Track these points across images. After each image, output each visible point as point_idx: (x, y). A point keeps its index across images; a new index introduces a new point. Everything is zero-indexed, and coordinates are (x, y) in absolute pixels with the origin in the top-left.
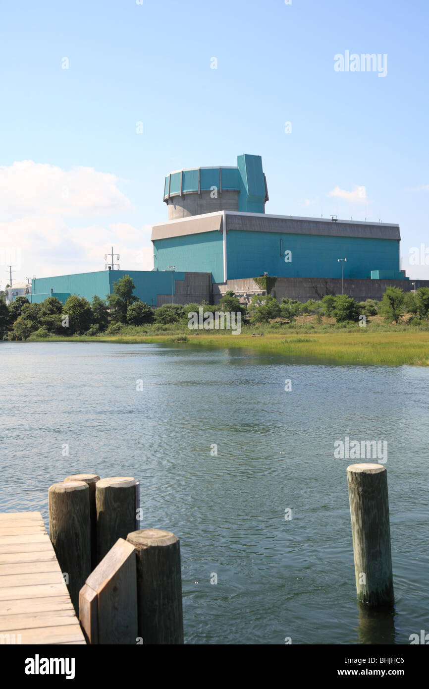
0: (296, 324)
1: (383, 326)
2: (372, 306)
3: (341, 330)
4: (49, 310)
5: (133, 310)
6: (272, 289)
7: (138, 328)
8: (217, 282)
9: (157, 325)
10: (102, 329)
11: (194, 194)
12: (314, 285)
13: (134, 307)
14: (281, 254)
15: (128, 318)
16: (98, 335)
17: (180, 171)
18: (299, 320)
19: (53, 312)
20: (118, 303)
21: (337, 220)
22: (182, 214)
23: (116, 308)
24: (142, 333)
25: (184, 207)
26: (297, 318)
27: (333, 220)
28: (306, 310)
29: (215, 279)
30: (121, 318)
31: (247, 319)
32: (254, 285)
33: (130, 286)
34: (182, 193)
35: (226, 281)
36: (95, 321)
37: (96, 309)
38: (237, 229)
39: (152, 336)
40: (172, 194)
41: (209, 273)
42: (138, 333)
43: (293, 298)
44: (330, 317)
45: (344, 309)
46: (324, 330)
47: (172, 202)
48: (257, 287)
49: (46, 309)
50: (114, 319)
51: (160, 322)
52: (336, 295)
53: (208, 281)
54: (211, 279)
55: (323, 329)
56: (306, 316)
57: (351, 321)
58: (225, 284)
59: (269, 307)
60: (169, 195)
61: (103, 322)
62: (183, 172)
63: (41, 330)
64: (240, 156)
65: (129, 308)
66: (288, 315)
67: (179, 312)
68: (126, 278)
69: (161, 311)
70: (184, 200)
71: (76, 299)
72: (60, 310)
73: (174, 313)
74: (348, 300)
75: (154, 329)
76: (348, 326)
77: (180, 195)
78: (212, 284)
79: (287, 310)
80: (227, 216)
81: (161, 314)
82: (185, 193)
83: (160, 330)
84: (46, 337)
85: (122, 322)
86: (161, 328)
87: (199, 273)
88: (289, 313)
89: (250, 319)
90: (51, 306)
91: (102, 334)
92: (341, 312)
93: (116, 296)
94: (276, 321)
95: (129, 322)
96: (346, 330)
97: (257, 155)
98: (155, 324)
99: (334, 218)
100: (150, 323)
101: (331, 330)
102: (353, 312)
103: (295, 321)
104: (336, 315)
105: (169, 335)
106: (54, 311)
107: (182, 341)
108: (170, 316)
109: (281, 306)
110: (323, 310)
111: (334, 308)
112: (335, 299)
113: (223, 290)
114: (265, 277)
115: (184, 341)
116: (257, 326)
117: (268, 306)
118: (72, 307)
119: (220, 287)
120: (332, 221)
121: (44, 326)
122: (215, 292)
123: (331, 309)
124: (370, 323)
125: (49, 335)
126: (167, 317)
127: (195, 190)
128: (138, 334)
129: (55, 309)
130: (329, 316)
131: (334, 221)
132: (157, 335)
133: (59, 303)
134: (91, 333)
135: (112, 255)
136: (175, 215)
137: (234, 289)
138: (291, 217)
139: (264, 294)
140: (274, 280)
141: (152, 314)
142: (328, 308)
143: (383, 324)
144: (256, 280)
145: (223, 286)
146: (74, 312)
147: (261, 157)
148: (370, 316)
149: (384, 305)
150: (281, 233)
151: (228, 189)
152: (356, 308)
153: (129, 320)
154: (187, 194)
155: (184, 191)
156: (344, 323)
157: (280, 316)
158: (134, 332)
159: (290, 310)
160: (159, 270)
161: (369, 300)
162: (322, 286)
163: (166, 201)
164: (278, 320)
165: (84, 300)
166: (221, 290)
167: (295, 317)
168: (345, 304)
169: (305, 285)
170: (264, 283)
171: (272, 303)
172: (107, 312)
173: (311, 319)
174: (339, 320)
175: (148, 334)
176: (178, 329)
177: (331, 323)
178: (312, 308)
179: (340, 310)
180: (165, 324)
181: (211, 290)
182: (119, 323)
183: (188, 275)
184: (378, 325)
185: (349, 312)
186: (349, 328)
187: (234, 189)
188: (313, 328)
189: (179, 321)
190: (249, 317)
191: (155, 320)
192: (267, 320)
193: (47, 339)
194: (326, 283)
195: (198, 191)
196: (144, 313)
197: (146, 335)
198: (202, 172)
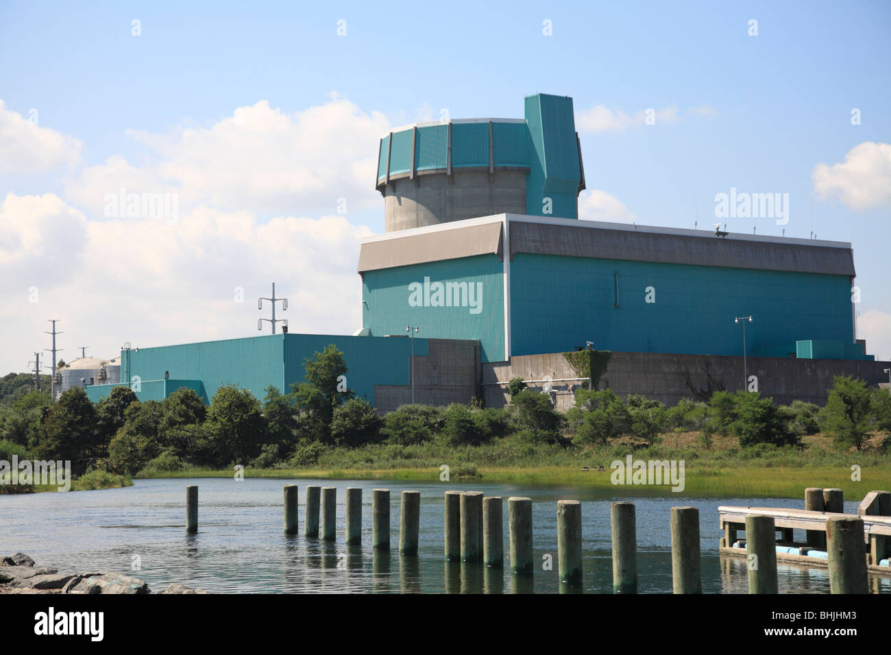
0: (662, 449)
1: (832, 455)
2: (808, 416)
3: (752, 461)
4: (180, 416)
5: (345, 416)
6: (602, 377)
7: (354, 453)
8: (491, 359)
9: (391, 447)
10: (284, 454)
11: (438, 175)
12: (683, 370)
13: (347, 410)
14: (616, 304)
15: (334, 432)
16: (277, 465)
17: (411, 127)
18: (668, 440)
19: (189, 420)
20: (315, 403)
21: (726, 234)
22: (414, 216)
23: (311, 412)
24: (363, 463)
25: (418, 200)
26: (664, 436)
27: (719, 233)
28: (679, 421)
29: (487, 355)
30: (321, 432)
31: (566, 436)
32: (565, 368)
33: (337, 366)
34: (415, 172)
35: (509, 358)
36: (270, 439)
37: (272, 415)
38: (532, 252)
39: (385, 469)
40: (395, 175)
41: (474, 342)
42: (355, 462)
43: (648, 395)
44: (725, 436)
45: (756, 420)
46: (719, 461)
47: (394, 191)
48: (572, 372)
49: (174, 412)
50: (305, 433)
51: (396, 442)
52: (738, 392)
53: (473, 356)
54: (478, 353)
55: (717, 459)
56: (680, 432)
57: (769, 445)
58: (508, 363)
59: (609, 414)
60: (388, 177)
61: (284, 441)
62: (416, 128)
63: (166, 456)
64: (530, 98)
65: (337, 411)
66: (646, 430)
67: (433, 421)
68: (332, 352)
69: (398, 419)
70: (419, 186)
71: (234, 392)
72: (201, 415)
73: (423, 423)
74: (762, 402)
75: (386, 456)
76: (764, 454)
77: (411, 177)
78: (482, 364)
79: (643, 419)
80: (512, 224)
81: (398, 424)
82: (419, 174)
83: (399, 458)
84: (176, 469)
85: (323, 441)
86: (401, 452)
87: (455, 341)
88: (649, 425)
89: (570, 436)
90: (184, 407)
91: (285, 464)
92: (749, 426)
93: (311, 387)
94: (621, 442)
95: (337, 440)
96: (762, 461)
97: (564, 95)
98: (386, 444)
99: (720, 230)
100: (376, 442)
101: (731, 461)
102: (773, 427)
103: (660, 441)
104: (739, 431)
105: (417, 467)
106: (190, 417)
107: (467, 476)
108: (415, 428)
109: (632, 411)
110: (713, 422)
111: (735, 417)
112: (736, 399)
113: (504, 377)
114: (587, 351)
115: (471, 477)
116: (585, 451)
117: (607, 410)
118: (226, 409)
119: (497, 370)
120: (716, 236)
121: (171, 448)
122: (486, 382)
123: (727, 419)
124: (807, 448)
125: (181, 466)
126: (409, 432)
127: (441, 167)
128: (355, 465)
129: (191, 413)
130: (725, 434)
131: (721, 237)
132: (394, 467)
133: (198, 401)
134: (263, 462)
135: (273, 300)
136: (399, 219)
137: (526, 374)
138: (636, 227)
139: (585, 385)
140: (606, 357)
141: (381, 424)
142: (723, 417)
143: (832, 451)
144: (570, 358)
145: (504, 368)
146: (230, 420)
147: (571, 99)
148: (804, 434)
149: (831, 413)
150: (617, 261)
151: (508, 165)
152: (778, 418)
153: (336, 436)
154: (424, 176)
155: (419, 169)
156: (757, 447)
157: (629, 431)
158: (347, 460)
159: (651, 420)
160: (375, 334)
161: (799, 402)
162: (699, 371)
163: (381, 188)
164: (626, 439)
165: (247, 395)
166: (499, 379)
167: (659, 434)
168: (756, 409)
169: (666, 370)
170: (585, 363)
171: (616, 405)
172: (292, 419)
173: (691, 438)
174: (745, 443)
175: (376, 465)
176: (433, 456)
177: (730, 447)
178: (691, 417)
179: (746, 422)
180: (406, 444)
181: (479, 377)
182: (317, 443)
183: (434, 344)
184: (823, 454)
185: (766, 427)
186: (767, 458)
187: (516, 165)
188: (697, 457)
189: (433, 439)
190: (569, 432)
191: (387, 437)
192: (605, 440)
193: (179, 474)
194: (708, 364)
195: (446, 169)
196: (366, 421)
197: (371, 467)
198: (455, 129)
